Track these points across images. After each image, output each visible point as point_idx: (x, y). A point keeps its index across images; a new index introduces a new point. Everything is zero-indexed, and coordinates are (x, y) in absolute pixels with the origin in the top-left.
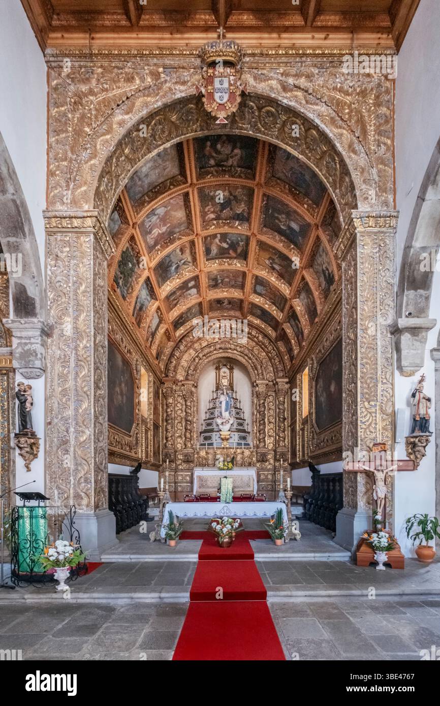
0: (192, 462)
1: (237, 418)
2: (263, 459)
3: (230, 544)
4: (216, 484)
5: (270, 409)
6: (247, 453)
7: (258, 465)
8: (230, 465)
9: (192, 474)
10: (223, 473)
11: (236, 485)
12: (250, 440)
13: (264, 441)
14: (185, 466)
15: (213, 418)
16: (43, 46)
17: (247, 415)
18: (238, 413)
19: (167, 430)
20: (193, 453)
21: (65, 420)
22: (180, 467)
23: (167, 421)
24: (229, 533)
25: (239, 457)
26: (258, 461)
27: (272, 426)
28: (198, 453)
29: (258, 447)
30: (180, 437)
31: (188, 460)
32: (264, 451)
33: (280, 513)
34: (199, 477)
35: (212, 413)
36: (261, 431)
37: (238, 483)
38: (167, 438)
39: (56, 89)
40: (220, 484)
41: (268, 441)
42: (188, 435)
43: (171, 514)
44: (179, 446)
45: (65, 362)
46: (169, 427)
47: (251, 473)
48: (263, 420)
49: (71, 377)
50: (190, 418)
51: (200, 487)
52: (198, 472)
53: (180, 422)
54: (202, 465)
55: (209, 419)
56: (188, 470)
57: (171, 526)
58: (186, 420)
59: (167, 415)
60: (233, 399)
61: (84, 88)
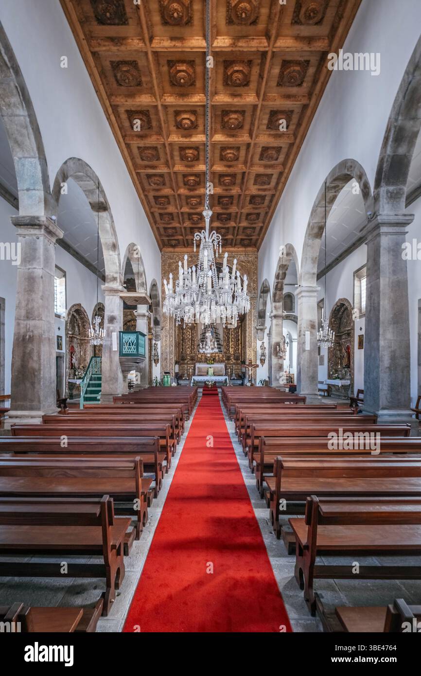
0: (195, 360)
1: (216, 338)
2: (228, 359)
3: (211, 387)
4: (206, 371)
5: (232, 335)
6: (221, 355)
7: (226, 362)
8: (213, 362)
9: (195, 367)
10: (209, 366)
11: (215, 371)
12: (222, 349)
13: (229, 350)
14: (190, 362)
15: (204, 338)
16: (161, 252)
17: (221, 337)
18: (217, 336)
19: (182, 345)
20: (195, 356)
21: (166, 352)
22: (189, 363)
23: (182, 340)
24: (211, 384)
25: (217, 358)
26: (226, 360)
27: (233, 343)
28: (197, 356)
29: (226, 353)
30: (189, 348)
31: (192, 359)
32: (229, 355)
33: (226, 379)
34: (198, 367)
35: (204, 336)
36: (228, 345)
37: (216, 370)
38: (182, 349)
39: (163, 261)
40: (208, 371)
41: (231, 350)
42: (192, 347)
43: (194, 379)
44: (188, 352)
45: (166, 336)
46: (184, 344)
47: (222, 366)
48: (229, 340)
49: (168, 341)
50: (193, 339)
51: (198, 372)
52: (198, 365)
53: (189, 341)
54: (200, 362)
55: (202, 338)
56: (192, 364)
57: (194, 383)
58: (192, 340)
59: (183, 338)
60: (214, 328)
61: (172, 261)
